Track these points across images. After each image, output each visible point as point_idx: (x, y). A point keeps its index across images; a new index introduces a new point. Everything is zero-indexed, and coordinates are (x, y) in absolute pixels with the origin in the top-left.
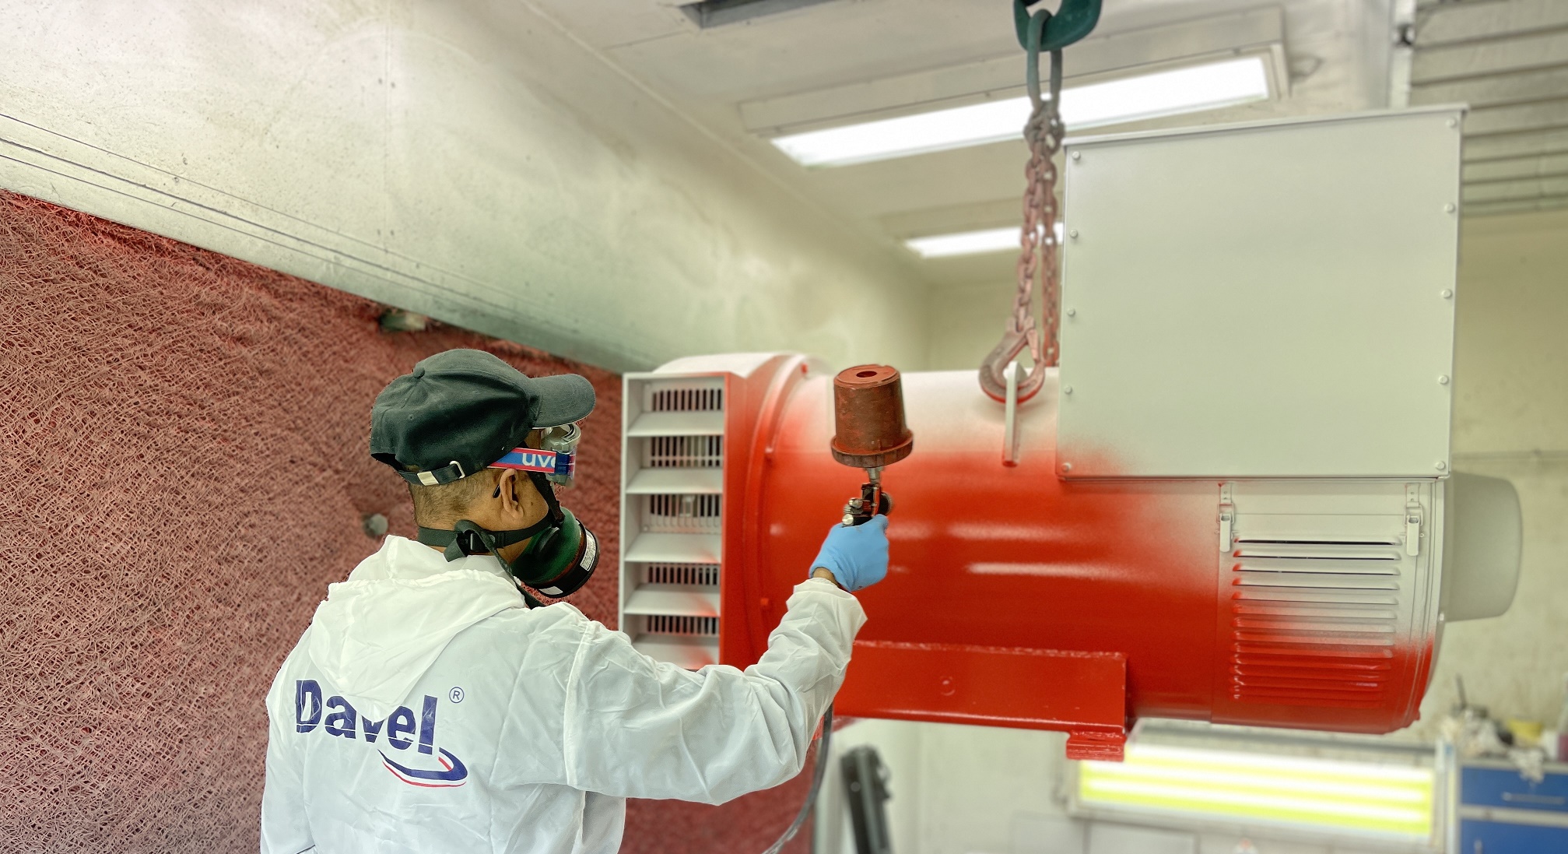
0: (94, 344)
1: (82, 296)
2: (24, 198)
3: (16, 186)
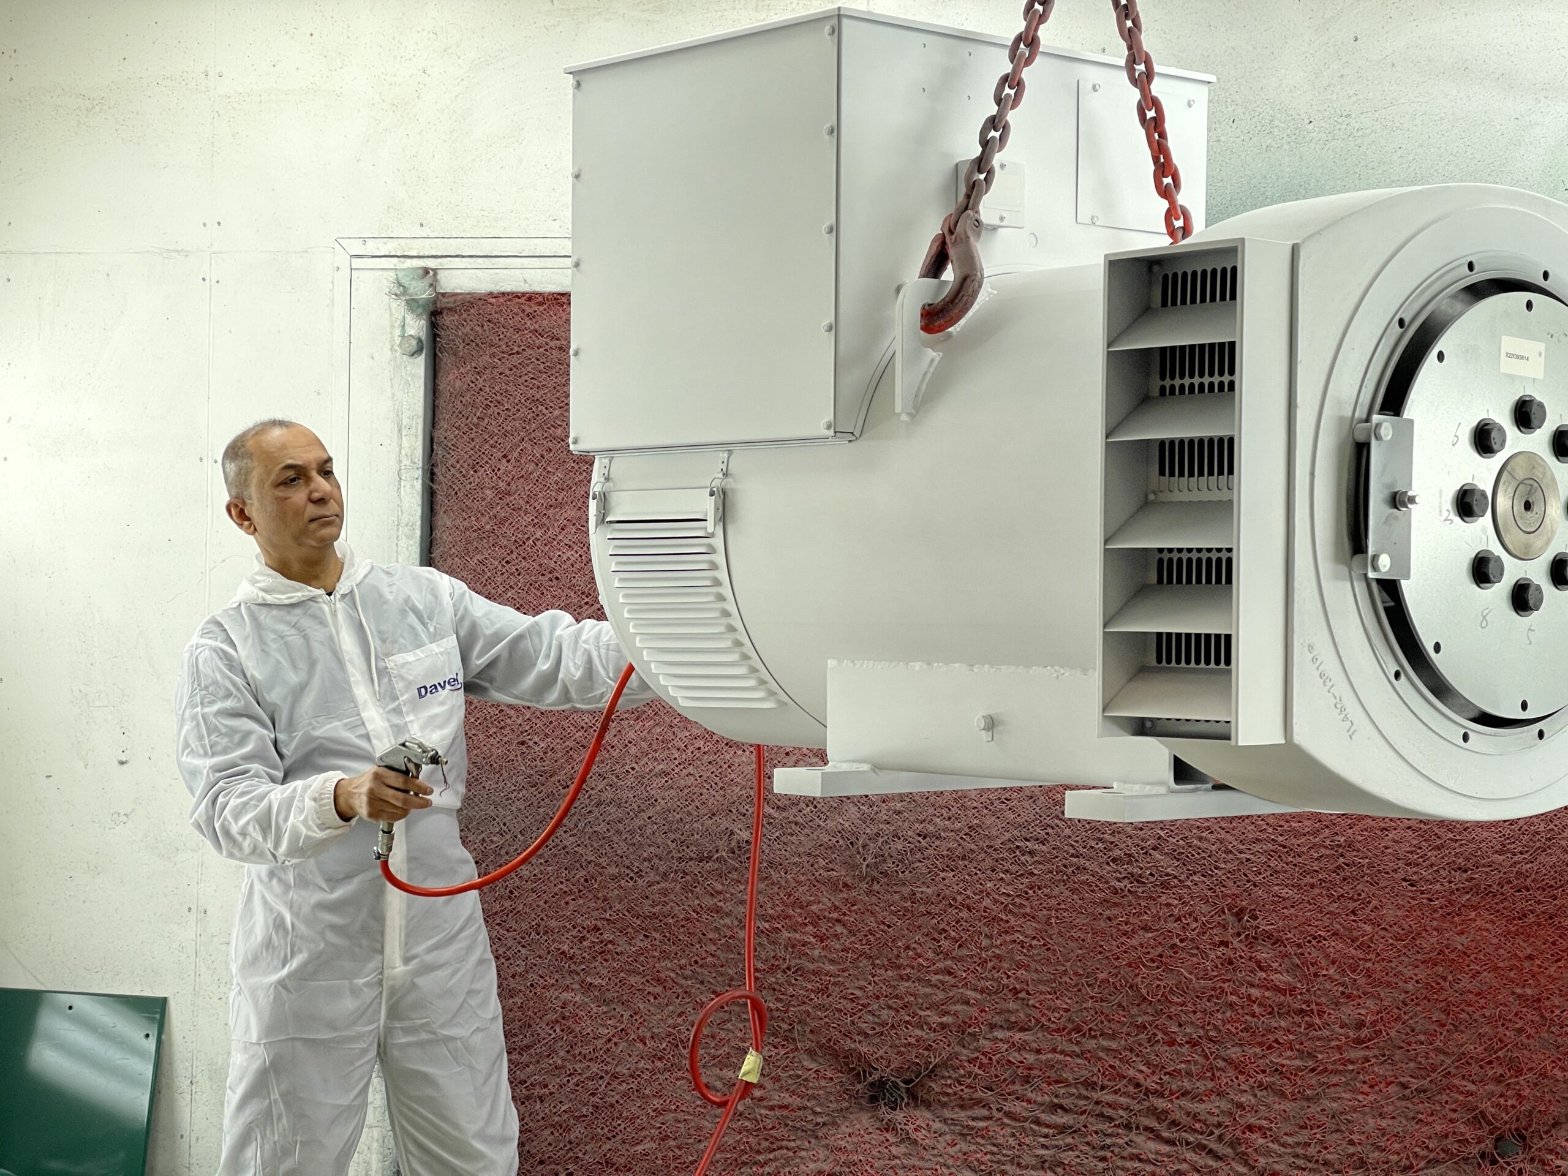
0: (549, 395)
1: (538, 360)
2: (503, 294)
3: (498, 287)
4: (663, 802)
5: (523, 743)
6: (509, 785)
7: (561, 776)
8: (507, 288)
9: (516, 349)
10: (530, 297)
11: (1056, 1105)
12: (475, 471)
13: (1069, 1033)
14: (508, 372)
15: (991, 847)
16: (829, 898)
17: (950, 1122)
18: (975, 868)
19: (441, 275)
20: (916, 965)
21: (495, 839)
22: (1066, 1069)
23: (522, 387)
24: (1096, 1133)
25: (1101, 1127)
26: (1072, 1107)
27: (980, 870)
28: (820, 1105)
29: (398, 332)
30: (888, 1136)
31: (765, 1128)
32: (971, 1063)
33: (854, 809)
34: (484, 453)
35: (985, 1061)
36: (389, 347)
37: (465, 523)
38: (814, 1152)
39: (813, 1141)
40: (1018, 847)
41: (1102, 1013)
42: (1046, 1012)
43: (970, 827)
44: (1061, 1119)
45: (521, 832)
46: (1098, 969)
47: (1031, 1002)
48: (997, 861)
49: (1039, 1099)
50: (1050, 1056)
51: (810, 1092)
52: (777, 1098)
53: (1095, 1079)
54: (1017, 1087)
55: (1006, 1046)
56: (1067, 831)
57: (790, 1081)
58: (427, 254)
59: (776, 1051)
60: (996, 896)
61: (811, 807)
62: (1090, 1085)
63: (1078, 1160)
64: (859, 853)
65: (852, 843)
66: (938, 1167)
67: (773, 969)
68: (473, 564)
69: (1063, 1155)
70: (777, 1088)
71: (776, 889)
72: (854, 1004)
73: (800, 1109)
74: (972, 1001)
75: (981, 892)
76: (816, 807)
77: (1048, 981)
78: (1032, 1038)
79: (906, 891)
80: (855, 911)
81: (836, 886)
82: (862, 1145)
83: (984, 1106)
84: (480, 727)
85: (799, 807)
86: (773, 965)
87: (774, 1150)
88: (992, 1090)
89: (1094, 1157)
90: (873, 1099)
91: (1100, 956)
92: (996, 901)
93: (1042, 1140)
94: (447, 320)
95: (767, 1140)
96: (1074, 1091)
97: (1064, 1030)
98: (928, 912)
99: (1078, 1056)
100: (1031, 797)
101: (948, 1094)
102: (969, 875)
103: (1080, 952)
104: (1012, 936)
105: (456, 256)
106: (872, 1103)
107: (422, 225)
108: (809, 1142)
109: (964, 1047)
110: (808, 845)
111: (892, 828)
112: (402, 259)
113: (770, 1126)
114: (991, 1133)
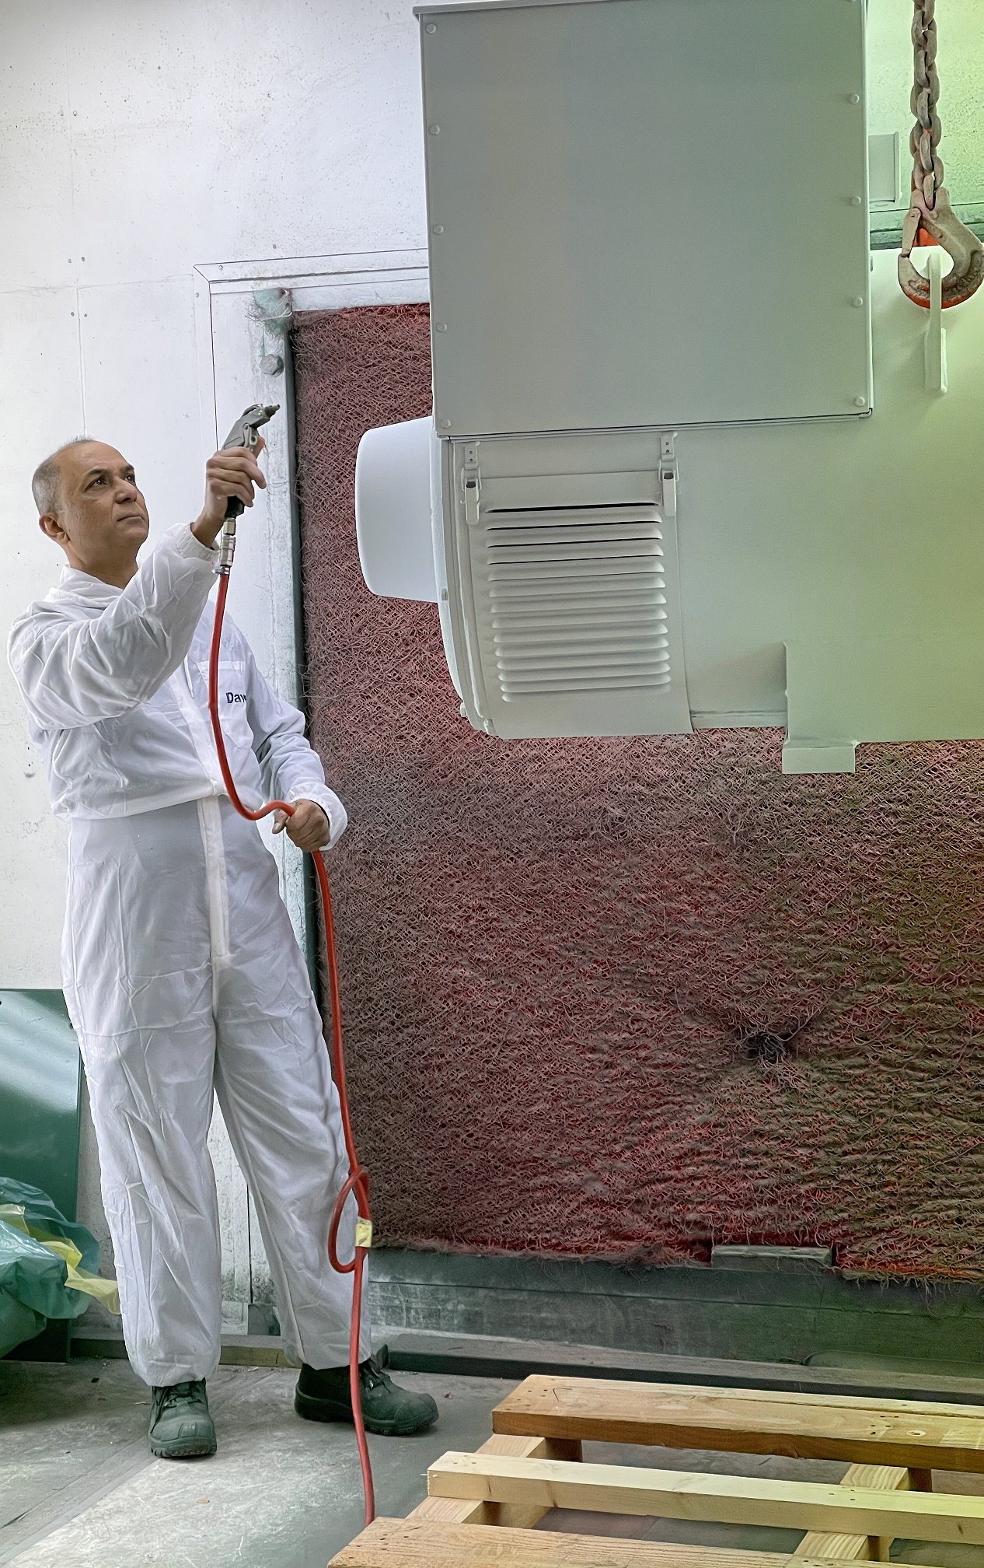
0: (406, 404)
1: (393, 370)
2: (357, 308)
3: (351, 303)
4: (537, 785)
5: (401, 737)
6: (390, 777)
7: (439, 766)
8: (360, 303)
9: (372, 361)
10: (383, 310)
11: (930, 1050)
12: (340, 482)
13: (939, 983)
14: (365, 385)
15: (856, 810)
16: (699, 868)
17: (828, 1071)
18: (841, 831)
19: (296, 294)
20: (788, 926)
21: (380, 829)
22: (937, 1016)
23: (380, 398)
24: (970, 1074)
25: (974, 1068)
26: (945, 1051)
27: (846, 833)
28: (703, 1062)
29: (258, 352)
30: (769, 1087)
31: (651, 1085)
32: (845, 1015)
33: (721, 782)
34: (347, 464)
35: (859, 1013)
36: (250, 366)
37: (334, 532)
38: (699, 1105)
39: (697, 1095)
40: (882, 809)
41: (971, 961)
42: (916, 964)
43: (834, 793)
44: (937, 1063)
45: (404, 821)
46: (965, 920)
47: (901, 955)
48: (862, 823)
49: (913, 1045)
50: (922, 1005)
51: (692, 1050)
52: (661, 1057)
53: (967, 1024)
54: (891, 1036)
55: (878, 998)
56: (930, 791)
57: (673, 1041)
58: (281, 274)
59: (658, 1013)
60: (863, 857)
61: (680, 782)
62: (961, 1030)
63: (954, 1101)
64: (728, 823)
65: (720, 814)
66: (819, 1113)
67: (651, 937)
68: (344, 570)
69: (939, 1097)
70: (660, 1047)
71: (650, 862)
72: (730, 966)
73: (683, 1066)
74: (844, 957)
75: (848, 853)
76: (684, 782)
77: (917, 934)
78: (903, 989)
79: (775, 857)
80: (726, 878)
81: (707, 856)
82: (745, 1097)
83: (860, 1055)
84: (360, 725)
85: (668, 783)
86: (651, 933)
87: (661, 1105)
88: (867, 1040)
89: (969, 1097)
90: (753, 1054)
91: (966, 908)
92: (862, 862)
93: (918, 1083)
94: (304, 337)
95: (654, 1096)
96: (947, 1036)
97: (934, 980)
98: (797, 876)
99: (949, 1003)
100: (893, 761)
101: (825, 1046)
102: (835, 838)
103: (947, 905)
104: (880, 894)
105: (309, 275)
106: (751, 1057)
107: (275, 247)
108: (694, 1096)
109: (838, 1000)
110: (679, 819)
111: (759, 798)
112: (258, 282)
113: (656, 1083)
114: (868, 1080)
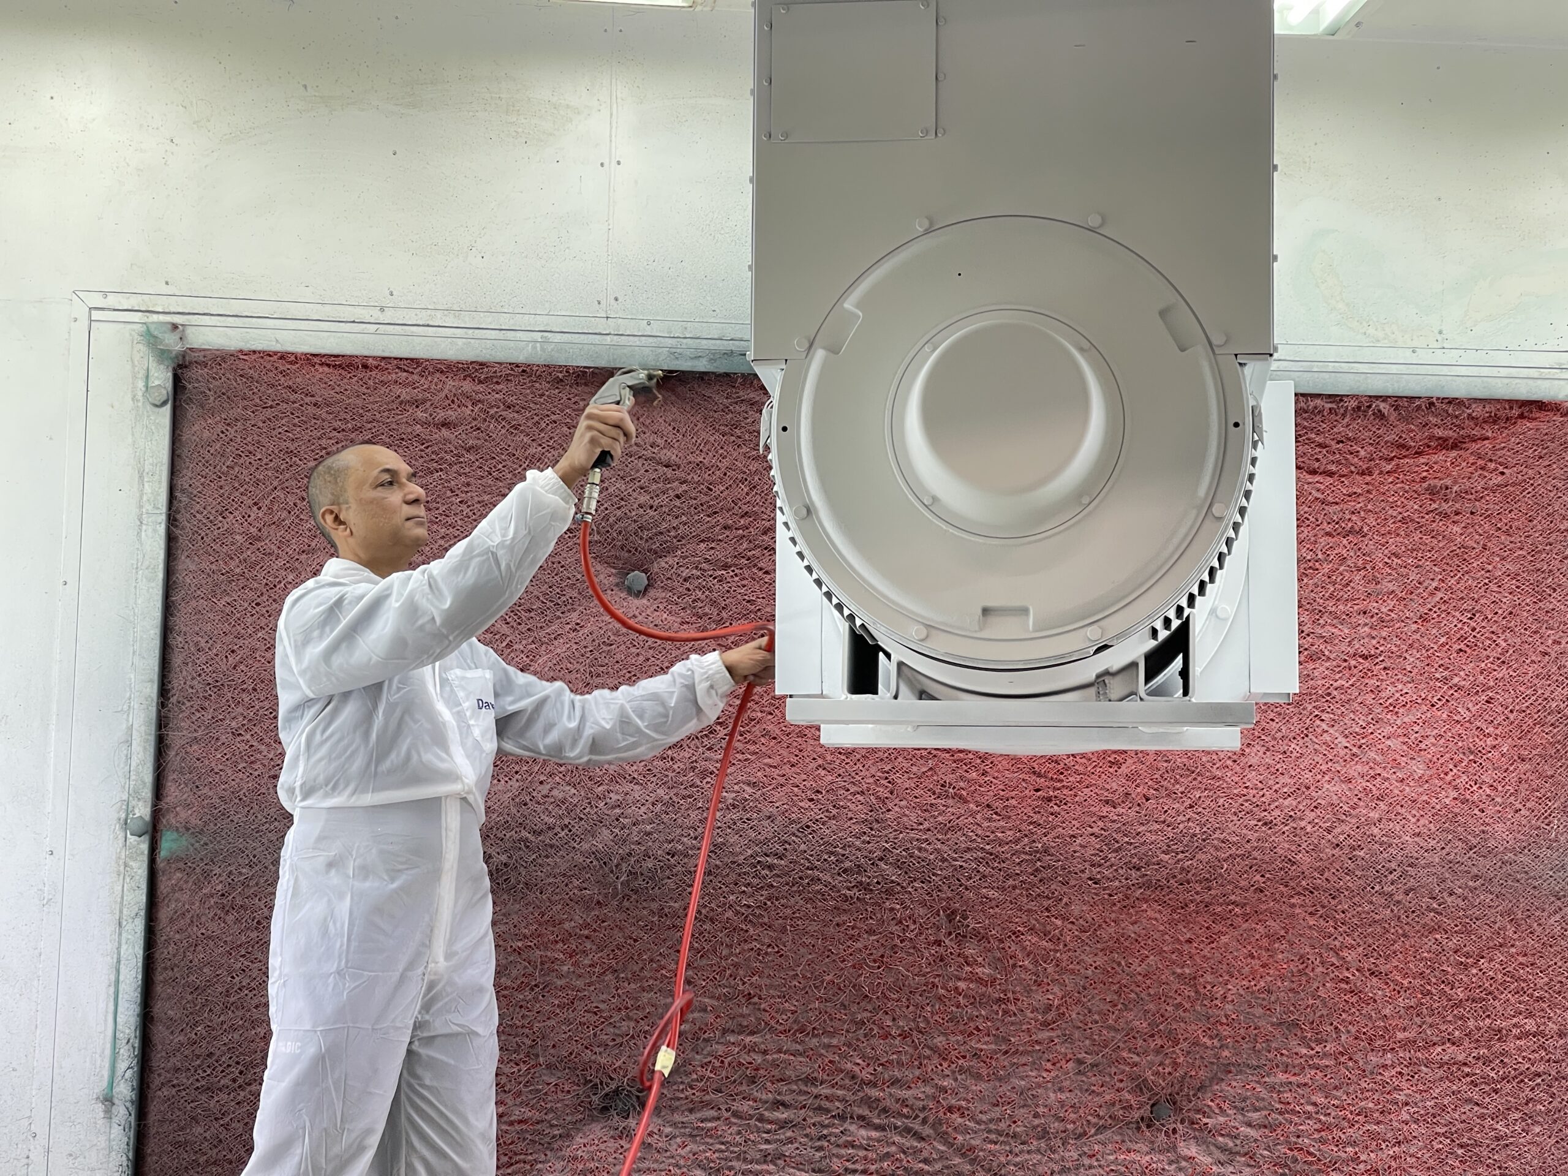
0: (303, 447)
1: (293, 414)
2: (254, 352)
3: (248, 345)
6: (260, 817)
8: (259, 347)
9: (270, 403)
10: (283, 356)
11: (779, 1102)
12: (223, 517)
13: (794, 1034)
14: (261, 424)
15: (735, 862)
16: (579, 916)
17: (680, 1125)
18: (720, 882)
19: (189, 331)
20: (659, 976)
21: (244, 870)
22: (789, 1067)
23: (275, 439)
24: (814, 1125)
25: (818, 1119)
26: (792, 1102)
27: (724, 884)
28: (557, 1119)
29: (141, 384)
30: (622, 1143)
32: (703, 1067)
33: (606, 832)
34: (233, 500)
35: (717, 1064)
36: (129, 396)
37: (214, 567)
38: (550, 1164)
39: (548, 1153)
40: (759, 862)
41: (826, 1012)
42: (775, 1015)
43: (715, 846)
44: (782, 1115)
46: (824, 972)
47: (762, 1006)
48: (740, 875)
49: (764, 1097)
50: (775, 1056)
51: (548, 1106)
52: (517, 1113)
53: (815, 1074)
54: (744, 1087)
55: (737, 1050)
56: (803, 847)
57: (530, 1097)
58: (172, 310)
59: (518, 1067)
60: (738, 908)
61: (566, 831)
62: (810, 1080)
63: (798, 1152)
64: (612, 872)
65: (605, 863)
66: (671, 1168)
67: (519, 989)
68: (221, 606)
69: (784, 1148)
70: (518, 1103)
71: (531, 909)
72: (597, 1017)
73: (537, 1123)
74: (709, 1008)
75: (725, 904)
76: (570, 831)
77: (779, 985)
78: (761, 1040)
79: (655, 906)
80: (604, 927)
81: (587, 904)
82: (598, 1154)
83: (712, 1108)
84: (228, 763)
85: (555, 831)
86: (523, 982)
87: (512, 1165)
88: (721, 1092)
89: (811, 1148)
90: (605, 1109)
91: (827, 960)
92: (737, 913)
93: (765, 1135)
94: (189, 374)
95: (506, 1155)
96: (795, 1087)
97: (789, 1031)
98: (674, 926)
99: (801, 1054)
100: (770, 817)
101: (679, 1099)
102: (714, 889)
103: (810, 957)
104: (750, 945)
105: (204, 314)
106: (602, 1114)
107: (167, 283)
108: (546, 1155)
109: (697, 1053)
110: (563, 867)
111: (644, 848)
112: (147, 314)
113: (510, 1141)
114: (719, 1133)
